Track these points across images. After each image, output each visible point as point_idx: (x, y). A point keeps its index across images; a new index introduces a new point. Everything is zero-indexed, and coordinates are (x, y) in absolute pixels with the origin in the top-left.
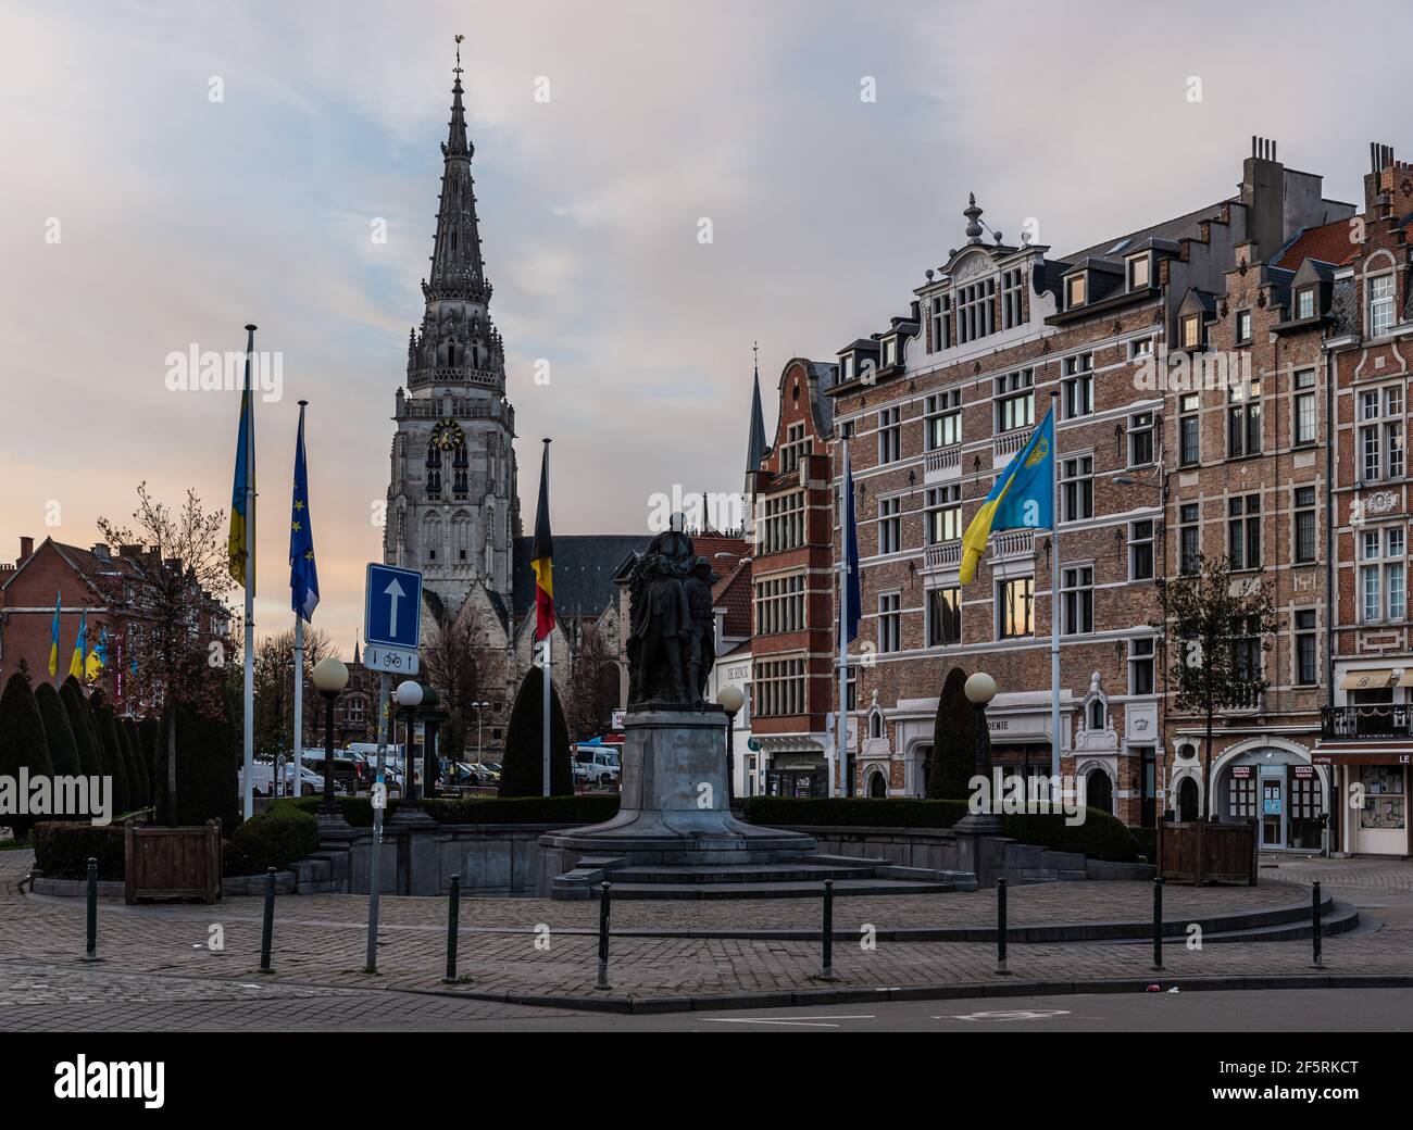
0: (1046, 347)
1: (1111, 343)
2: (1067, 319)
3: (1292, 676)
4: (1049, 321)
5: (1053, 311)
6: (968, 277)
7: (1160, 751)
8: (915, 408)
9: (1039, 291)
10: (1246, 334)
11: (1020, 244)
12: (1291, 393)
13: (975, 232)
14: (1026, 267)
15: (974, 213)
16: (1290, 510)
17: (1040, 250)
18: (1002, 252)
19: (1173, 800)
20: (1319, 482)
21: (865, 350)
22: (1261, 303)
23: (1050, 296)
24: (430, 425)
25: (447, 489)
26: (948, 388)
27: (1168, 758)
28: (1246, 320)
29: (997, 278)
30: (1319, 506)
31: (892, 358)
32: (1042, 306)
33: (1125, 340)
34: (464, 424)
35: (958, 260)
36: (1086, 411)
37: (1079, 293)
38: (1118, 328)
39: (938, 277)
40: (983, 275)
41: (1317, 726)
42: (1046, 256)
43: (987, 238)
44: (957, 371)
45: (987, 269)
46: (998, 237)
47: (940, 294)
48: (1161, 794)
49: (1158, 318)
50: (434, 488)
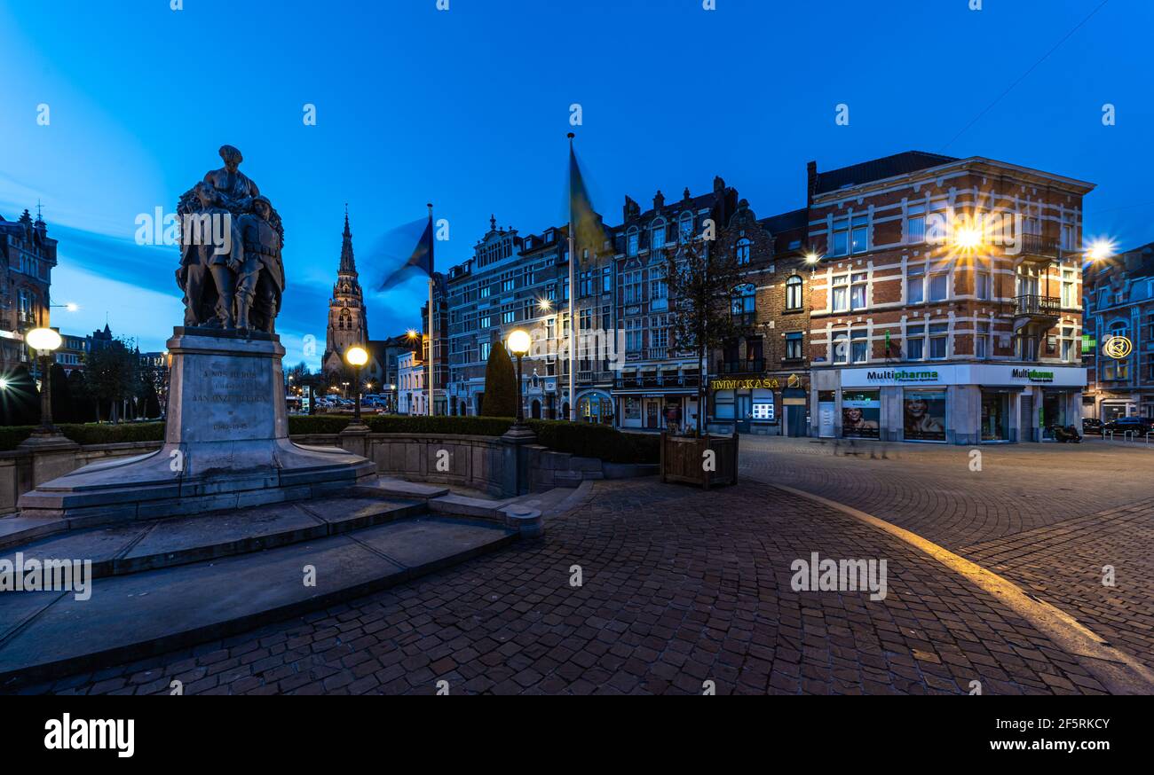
0: (518, 263)
1: (539, 261)
2: (523, 253)
3: (602, 369)
4: (519, 254)
5: (520, 251)
6: (491, 243)
7: (556, 393)
8: (474, 286)
9: (515, 245)
10: (586, 256)
11: (507, 230)
12: (601, 276)
13: (493, 227)
14: (511, 237)
15: (493, 221)
16: (601, 314)
17: (515, 232)
18: (502, 233)
19: (561, 410)
20: (611, 305)
21: (458, 270)
22: (591, 245)
23: (519, 247)
24: (340, 309)
25: (346, 327)
26: (485, 279)
27: (559, 396)
28: (586, 252)
29: (501, 242)
30: (611, 312)
31: (466, 270)
32: (516, 250)
33: (544, 260)
34: (351, 309)
35: (488, 237)
36: (531, 284)
37: (528, 245)
38: (542, 256)
39: (482, 242)
40: (496, 241)
41: (611, 385)
42: (518, 235)
43: (498, 229)
44: (488, 273)
45: (499, 239)
46: (501, 228)
47: (482, 248)
48: (557, 408)
49: (555, 252)
50: (341, 325)
